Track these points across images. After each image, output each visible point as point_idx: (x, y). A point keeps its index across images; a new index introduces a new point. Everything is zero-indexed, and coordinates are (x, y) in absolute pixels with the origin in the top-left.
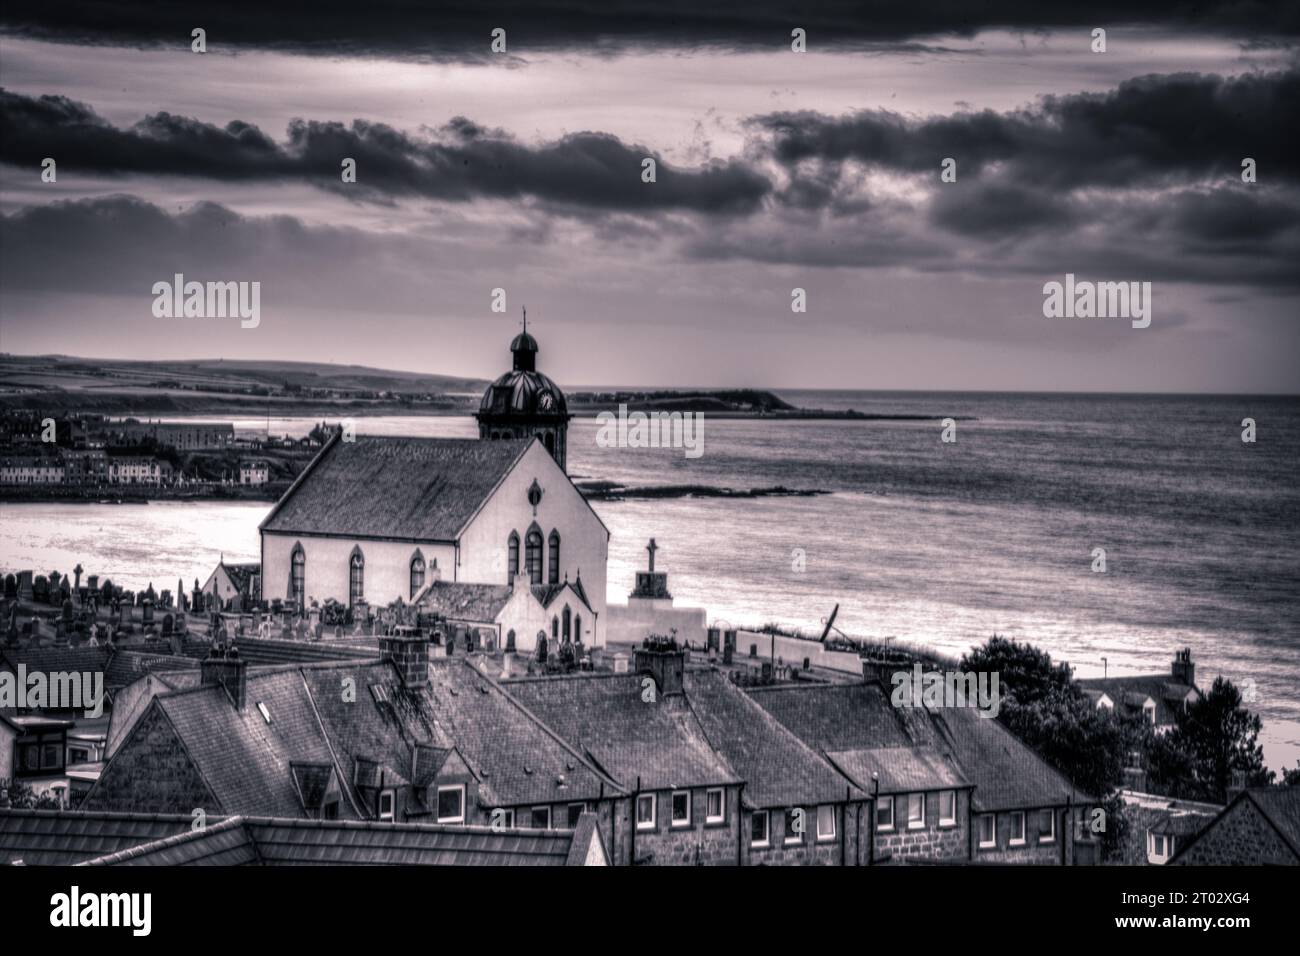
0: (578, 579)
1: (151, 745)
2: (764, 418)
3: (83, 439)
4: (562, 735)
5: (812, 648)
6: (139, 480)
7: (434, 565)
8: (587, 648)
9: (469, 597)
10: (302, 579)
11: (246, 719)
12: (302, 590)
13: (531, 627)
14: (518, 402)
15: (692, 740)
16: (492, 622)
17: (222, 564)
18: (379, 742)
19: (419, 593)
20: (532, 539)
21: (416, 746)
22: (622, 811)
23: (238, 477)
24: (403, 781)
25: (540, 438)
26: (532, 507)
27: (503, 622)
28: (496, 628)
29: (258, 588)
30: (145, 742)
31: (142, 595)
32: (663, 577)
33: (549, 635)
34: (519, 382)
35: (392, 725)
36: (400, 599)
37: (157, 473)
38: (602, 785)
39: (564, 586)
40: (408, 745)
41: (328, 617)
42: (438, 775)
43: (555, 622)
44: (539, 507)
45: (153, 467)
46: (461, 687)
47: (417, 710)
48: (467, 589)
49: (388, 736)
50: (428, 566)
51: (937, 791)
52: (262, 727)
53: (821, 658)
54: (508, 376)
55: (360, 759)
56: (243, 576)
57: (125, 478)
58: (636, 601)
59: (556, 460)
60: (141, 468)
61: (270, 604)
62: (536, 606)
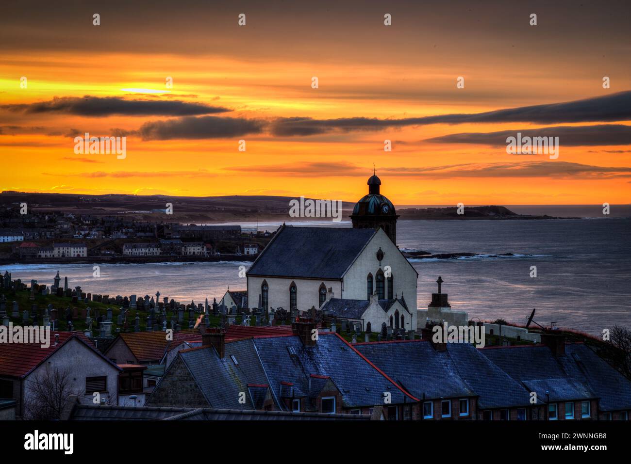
0: (402, 297)
1: (177, 376)
2: (502, 219)
3: (170, 234)
4: (384, 371)
5: (522, 331)
6: (196, 253)
7: (330, 290)
8: (407, 331)
9: (348, 306)
10: (267, 298)
11: (225, 363)
12: (267, 304)
13: (379, 320)
14: (371, 209)
15: (451, 374)
16: (359, 318)
17: (228, 291)
18: (292, 375)
19: (323, 304)
20: (379, 277)
21: (310, 377)
22: (416, 410)
23: (243, 252)
24: (304, 395)
25: (383, 228)
26: (379, 261)
27: (364, 318)
28: (361, 321)
29: (246, 303)
30: (174, 375)
31: (189, 306)
32: (446, 296)
33: (388, 324)
34: (372, 200)
35: (299, 367)
36: (313, 307)
37: (205, 250)
38: (405, 396)
39: (395, 301)
40: (306, 376)
41: (279, 316)
42: (322, 391)
43: (391, 318)
44: (382, 261)
45: (203, 247)
46: (333, 347)
47: (311, 359)
48: (347, 302)
49: (297, 372)
50: (328, 291)
51: (580, 401)
52: (233, 367)
53: (526, 335)
54: (366, 197)
55: (282, 383)
56: (238, 297)
57: (190, 253)
58: (432, 308)
59: (390, 239)
60: (197, 248)
61: (251, 310)
62: (382, 311)
